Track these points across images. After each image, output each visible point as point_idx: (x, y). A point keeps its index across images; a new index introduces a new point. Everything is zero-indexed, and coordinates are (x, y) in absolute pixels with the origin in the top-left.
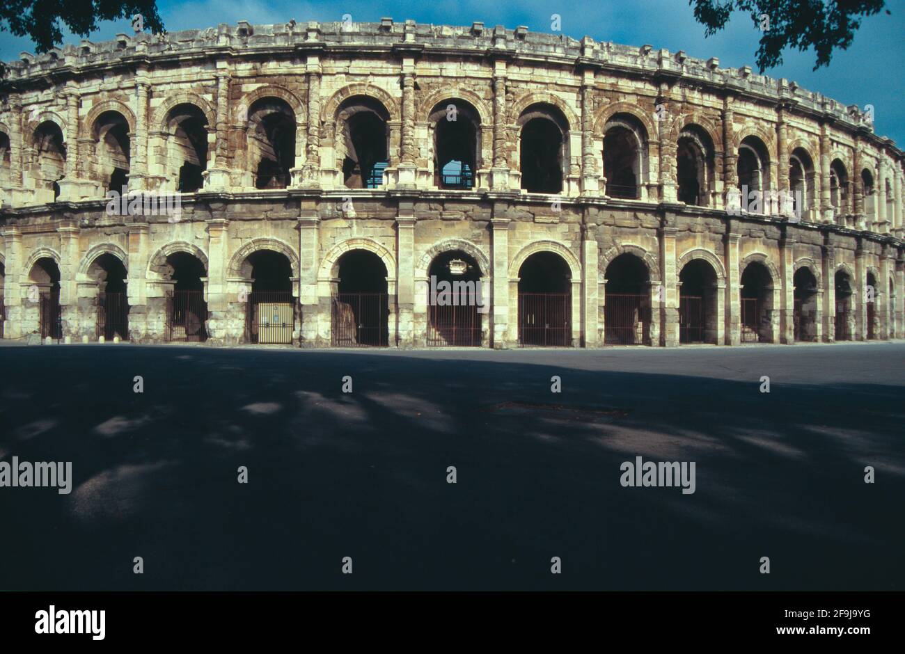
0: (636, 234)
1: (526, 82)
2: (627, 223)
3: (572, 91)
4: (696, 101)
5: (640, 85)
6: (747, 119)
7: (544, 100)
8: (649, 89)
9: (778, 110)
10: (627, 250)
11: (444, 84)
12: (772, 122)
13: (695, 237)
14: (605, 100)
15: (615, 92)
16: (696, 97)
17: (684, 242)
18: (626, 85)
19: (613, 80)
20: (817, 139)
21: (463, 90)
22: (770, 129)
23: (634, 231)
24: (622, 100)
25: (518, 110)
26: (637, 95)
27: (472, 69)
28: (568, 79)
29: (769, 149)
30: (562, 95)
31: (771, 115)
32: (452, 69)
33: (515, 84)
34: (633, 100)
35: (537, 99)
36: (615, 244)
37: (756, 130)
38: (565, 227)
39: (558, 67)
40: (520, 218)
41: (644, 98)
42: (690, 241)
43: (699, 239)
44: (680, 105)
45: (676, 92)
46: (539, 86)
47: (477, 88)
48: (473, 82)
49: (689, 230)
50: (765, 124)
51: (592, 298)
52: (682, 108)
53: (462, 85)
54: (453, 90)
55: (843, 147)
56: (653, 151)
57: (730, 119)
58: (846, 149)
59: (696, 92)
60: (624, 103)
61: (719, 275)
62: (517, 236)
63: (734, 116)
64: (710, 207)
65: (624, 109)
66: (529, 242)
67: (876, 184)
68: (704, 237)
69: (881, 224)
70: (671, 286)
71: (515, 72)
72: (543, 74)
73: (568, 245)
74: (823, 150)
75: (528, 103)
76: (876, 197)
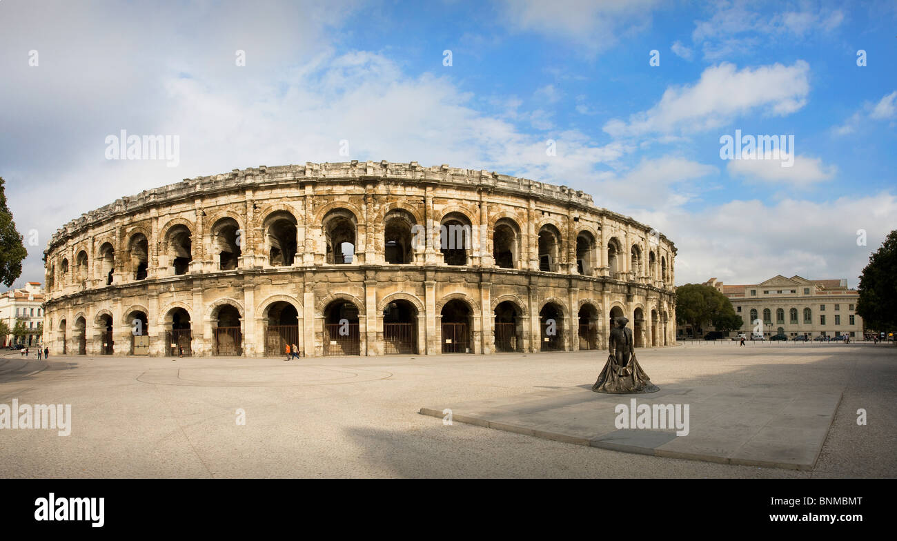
0: (346, 286)
1: (268, 199)
2: (338, 280)
3: (299, 199)
4: (399, 193)
5: (350, 188)
6: (450, 200)
7: (279, 208)
8: (358, 190)
9: (480, 192)
10: (339, 297)
11: (218, 210)
12: (475, 201)
13: (397, 285)
14: (323, 201)
15: (331, 195)
16: (399, 190)
17: (387, 289)
18: (339, 189)
19: (329, 188)
20: (525, 210)
21: (229, 211)
22: (473, 206)
23: (345, 284)
24: (337, 199)
25: (262, 218)
26: (349, 195)
27: (234, 198)
28: (296, 192)
29: (472, 220)
30: (292, 203)
31: (474, 196)
32: (222, 200)
33: (260, 202)
34: (346, 199)
35: (274, 209)
36: (329, 293)
37: (458, 208)
38: (293, 286)
39: (288, 186)
40: (263, 283)
41: (354, 196)
42: (393, 288)
43: (400, 286)
44: (386, 197)
45: (381, 189)
46: (276, 200)
47: (237, 208)
48: (235, 205)
49: (390, 280)
50: (469, 203)
51: (308, 327)
52: (387, 199)
53: (229, 209)
54: (224, 212)
55: (555, 215)
56: (362, 231)
57: (429, 202)
58: (560, 217)
59: (399, 186)
60: (338, 202)
61: (419, 309)
62: (262, 293)
63: (437, 200)
64: (412, 265)
65: (338, 206)
66: (268, 296)
67: (598, 241)
68: (406, 284)
69: (602, 269)
70: (372, 318)
71: (260, 195)
72: (278, 192)
73: (295, 296)
74: (529, 218)
75: (269, 213)
76: (598, 251)
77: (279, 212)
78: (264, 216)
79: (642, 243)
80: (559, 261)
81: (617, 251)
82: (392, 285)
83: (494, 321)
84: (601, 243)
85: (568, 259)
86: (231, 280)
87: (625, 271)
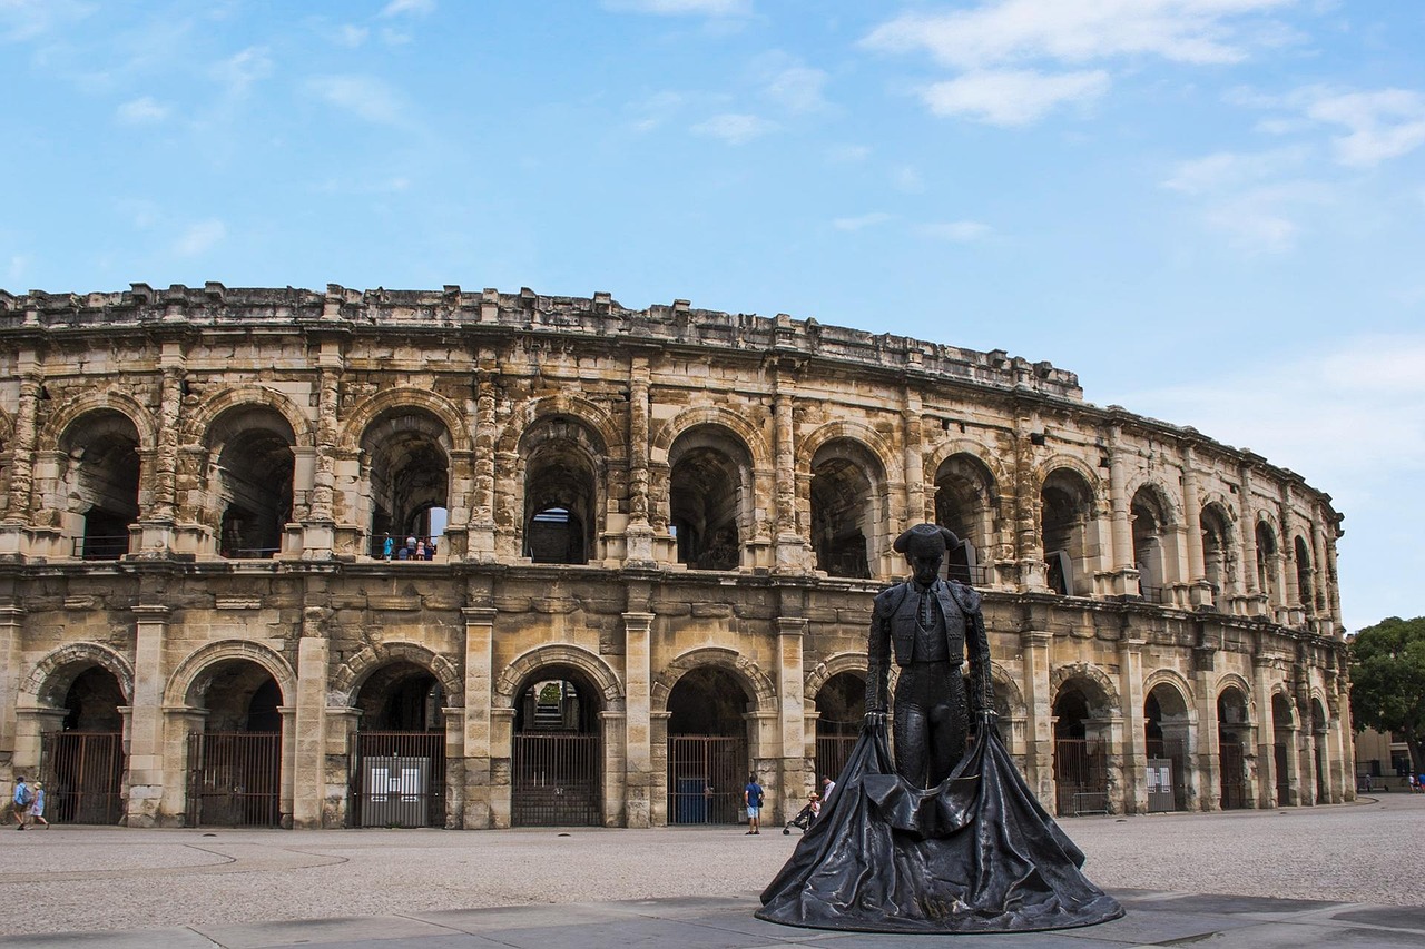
0: (416, 621)
1: (222, 372)
2: (395, 602)
3: (304, 379)
4: (562, 373)
5: (439, 355)
6: (694, 394)
7: (251, 398)
8: (458, 360)
9: (771, 371)
10: (394, 652)
11: (88, 387)
12: (761, 396)
13: (549, 623)
14: (367, 387)
15: (387, 372)
16: (563, 366)
17: (523, 633)
18: (407, 358)
19: (383, 353)
20: (895, 421)
21: (113, 394)
22: (756, 409)
23: (410, 616)
24: (402, 384)
25: (203, 419)
26: (434, 373)
27: (130, 360)
28: (297, 359)
29: (752, 445)
30: (284, 387)
31: (758, 383)
32: (99, 362)
33: (202, 378)
34: (425, 383)
35: (237, 398)
36: (370, 641)
37: (716, 413)
38: (274, 617)
39: (277, 341)
40: (192, 603)
41: (448, 378)
42: (538, 631)
43: (559, 624)
44: (527, 382)
45: (518, 363)
46: (245, 376)
47: (138, 389)
48: (132, 380)
49: (532, 609)
50: (744, 400)
51: (308, 739)
52: (532, 387)
53: (115, 387)
54: (99, 396)
55: (979, 431)
56: (462, 471)
57: (641, 398)
58: (991, 434)
59: (564, 356)
60: (405, 390)
61: (609, 693)
62: (187, 632)
63: (658, 393)
64: (591, 565)
65: (405, 401)
66: (206, 642)
67: (1102, 497)
68: (574, 621)
69: (1114, 577)
70: (480, 715)
71: (201, 359)
72: (252, 357)
73: (277, 645)
74: (909, 439)
75: (221, 407)
76: (1103, 524)
77: (250, 409)
78: (209, 415)
79: (1233, 500)
80: (995, 556)
81: (1158, 523)
82: (535, 622)
83: (813, 728)
84: (1112, 503)
85: (1019, 550)
86: (104, 589)
87: (1184, 579)
